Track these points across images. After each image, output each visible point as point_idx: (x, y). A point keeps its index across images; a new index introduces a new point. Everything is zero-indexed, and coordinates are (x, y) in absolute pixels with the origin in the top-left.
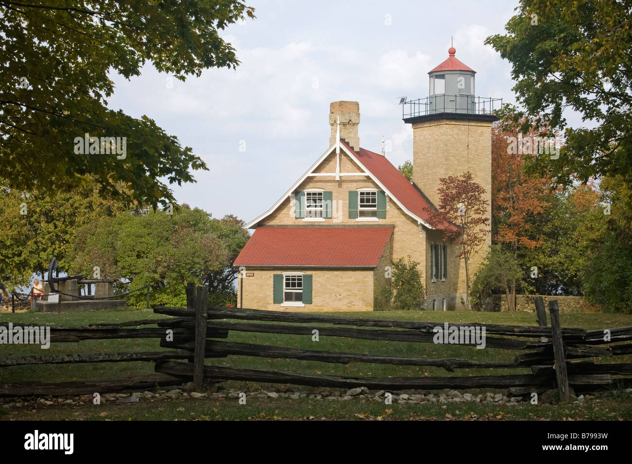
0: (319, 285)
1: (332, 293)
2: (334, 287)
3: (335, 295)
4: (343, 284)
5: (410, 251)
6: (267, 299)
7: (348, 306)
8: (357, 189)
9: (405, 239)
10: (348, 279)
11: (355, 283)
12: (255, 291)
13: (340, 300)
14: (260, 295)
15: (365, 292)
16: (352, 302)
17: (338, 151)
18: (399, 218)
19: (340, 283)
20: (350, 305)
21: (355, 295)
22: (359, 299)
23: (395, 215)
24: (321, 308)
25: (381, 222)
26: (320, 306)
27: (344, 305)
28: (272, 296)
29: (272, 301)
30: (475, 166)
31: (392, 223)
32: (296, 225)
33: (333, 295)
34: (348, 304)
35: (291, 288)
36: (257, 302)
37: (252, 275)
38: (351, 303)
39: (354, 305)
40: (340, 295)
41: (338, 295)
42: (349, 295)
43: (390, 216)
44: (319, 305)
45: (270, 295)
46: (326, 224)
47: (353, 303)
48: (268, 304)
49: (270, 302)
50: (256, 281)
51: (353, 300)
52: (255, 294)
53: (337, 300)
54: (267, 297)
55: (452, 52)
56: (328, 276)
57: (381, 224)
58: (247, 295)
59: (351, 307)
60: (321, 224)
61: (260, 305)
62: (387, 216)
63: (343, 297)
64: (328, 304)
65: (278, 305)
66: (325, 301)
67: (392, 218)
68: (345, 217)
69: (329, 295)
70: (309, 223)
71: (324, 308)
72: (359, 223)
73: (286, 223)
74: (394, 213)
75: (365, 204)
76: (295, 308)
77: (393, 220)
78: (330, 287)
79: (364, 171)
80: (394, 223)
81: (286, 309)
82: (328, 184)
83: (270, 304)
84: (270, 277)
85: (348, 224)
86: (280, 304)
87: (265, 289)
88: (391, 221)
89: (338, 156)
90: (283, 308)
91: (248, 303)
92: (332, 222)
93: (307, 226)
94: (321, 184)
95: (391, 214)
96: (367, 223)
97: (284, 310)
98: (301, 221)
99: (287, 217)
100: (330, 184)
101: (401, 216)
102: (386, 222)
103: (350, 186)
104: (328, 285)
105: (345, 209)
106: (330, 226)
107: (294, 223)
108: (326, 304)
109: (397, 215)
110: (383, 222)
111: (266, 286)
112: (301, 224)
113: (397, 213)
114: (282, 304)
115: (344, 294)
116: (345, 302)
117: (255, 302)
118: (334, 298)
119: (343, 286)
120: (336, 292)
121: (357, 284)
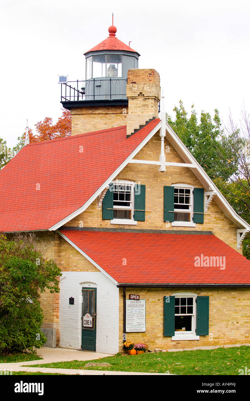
0: (215, 310)
1: (229, 321)
2: (230, 313)
3: (233, 323)
4: (240, 308)
6: (155, 331)
8: (172, 184)
10: (246, 301)
13: (237, 329)
14: (147, 326)
17: (163, 134)
18: (217, 224)
19: (238, 306)
25: (198, 227)
26: (215, 338)
27: (242, 335)
29: (160, 334)
31: (209, 230)
32: (103, 229)
33: (230, 323)
34: (246, 333)
36: (143, 336)
37: (138, 297)
38: (249, 333)
40: (237, 323)
41: (235, 323)
42: (247, 322)
43: (207, 221)
44: (215, 336)
45: (158, 326)
48: (157, 337)
49: (158, 335)
53: (234, 329)
54: (155, 329)
55: (113, 31)
56: (225, 298)
57: (198, 230)
60: (132, 228)
61: (146, 340)
62: (205, 221)
63: (241, 325)
64: (224, 334)
65: (169, 339)
66: (221, 331)
67: (209, 223)
68: (159, 219)
69: (225, 323)
70: (118, 226)
71: (220, 340)
72: (175, 229)
73: (91, 225)
74: (212, 217)
75: (179, 204)
76: (187, 341)
77: (211, 226)
78: (226, 312)
79: (190, 162)
80: (211, 230)
81: (177, 343)
82: (140, 176)
83: (159, 337)
84: (159, 300)
85: (162, 229)
86: (171, 337)
87: (153, 317)
88: (208, 227)
89: (163, 139)
90: (174, 343)
91: (132, 338)
92: (145, 226)
93: (118, 229)
94: (132, 174)
95: (208, 219)
96: (183, 229)
97: (175, 345)
98: (109, 223)
99: (91, 216)
100: (143, 176)
101: (218, 222)
102: (204, 228)
103: (165, 179)
104: (225, 310)
105: (159, 209)
106: (143, 230)
107: (101, 225)
108: (223, 336)
109: (215, 219)
110: (199, 228)
111: (154, 313)
112: (109, 226)
113: (215, 218)
114: (173, 338)
115: (242, 321)
116: (243, 331)
117: (141, 336)
118: (231, 327)
119: (240, 311)
120: (234, 319)
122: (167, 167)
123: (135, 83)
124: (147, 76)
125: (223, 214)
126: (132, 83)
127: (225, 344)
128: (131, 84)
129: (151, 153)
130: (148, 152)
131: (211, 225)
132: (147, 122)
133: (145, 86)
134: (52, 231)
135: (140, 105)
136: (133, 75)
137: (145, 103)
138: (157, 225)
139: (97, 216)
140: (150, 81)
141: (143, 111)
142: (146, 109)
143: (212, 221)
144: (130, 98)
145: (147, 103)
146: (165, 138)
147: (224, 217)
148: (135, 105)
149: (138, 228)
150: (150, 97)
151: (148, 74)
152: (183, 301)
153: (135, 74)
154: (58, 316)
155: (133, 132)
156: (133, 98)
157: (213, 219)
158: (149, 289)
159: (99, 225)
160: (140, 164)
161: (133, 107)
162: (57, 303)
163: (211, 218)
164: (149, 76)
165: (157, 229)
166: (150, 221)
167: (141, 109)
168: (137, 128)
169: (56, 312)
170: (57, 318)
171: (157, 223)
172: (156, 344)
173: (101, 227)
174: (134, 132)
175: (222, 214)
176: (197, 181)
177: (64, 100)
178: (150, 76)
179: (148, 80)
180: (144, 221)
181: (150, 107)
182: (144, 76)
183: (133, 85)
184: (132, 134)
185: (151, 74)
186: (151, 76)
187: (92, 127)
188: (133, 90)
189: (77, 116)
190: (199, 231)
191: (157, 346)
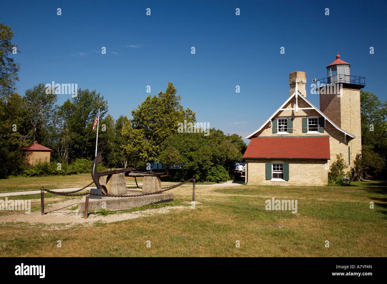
0: (293, 170)
1: (302, 174)
2: (303, 171)
3: (304, 175)
4: (308, 169)
5: (339, 150)
7: (312, 182)
8: (307, 117)
9: (336, 144)
13: (307, 178)
14: (258, 175)
15: (322, 174)
16: (314, 179)
17: (297, 97)
18: (332, 132)
19: (307, 168)
20: (313, 181)
21: (316, 176)
22: (319, 178)
25: (321, 134)
26: (294, 182)
27: (309, 181)
30: (353, 109)
31: (327, 135)
32: (273, 137)
33: (302, 175)
34: (312, 180)
35: (276, 171)
36: (257, 178)
39: (315, 181)
40: (307, 175)
41: (305, 175)
42: (312, 176)
44: (293, 181)
45: (264, 175)
47: (315, 180)
48: (263, 179)
50: (256, 167)
53: (305, 178)
54: (262, 176)
56: (299, 164)
58: (251, 174)
59: (313, 182)
60: (287, 136)
61: (258, 180)
62: (325, 131)
63: (309, 176)
65: (269, 180)
66: (297, 179)
69: (300, 175)
70: (280, 135)
72: (309, 135)
73: (268, 135)
75: (311, 125)
76: (279, 182)
79: (311, 107)
80: (329, 135)
83: (264, 179)
85: (302, 136)
87: (261, 171)
89: (297, 99)
90: (272, 182)
91: (251, 179)
92: (293, 135)
93: (279, 137)
95: (327, 130)
96: (313, 135)
98: (276, 134)
99: (268, 132)
101: (333, 131)
102: (325, 134)
103: (303, 115)
104: (299, 170)
105: (300, 127)
106: (292, 136)
108: (298, 181)
111: (262, 169)
112: (276, 136)
113: (331, 129)
114: (271, 180)
115: (309, 175)
116: (310, 179)
117: (255, 178)
118: (303, 177)
119: (308, 170)
120: (304, 173)
121: (317, 169)
122: (298, 110)
123: (291, 78)
127: (299, 184)
139: (270, 132)
146: (298, 98)
148: (292, 87)
149: (290, 136)
157: (330, 130)
158: (259, 160)
159: (271, 135)
164: (295, 74)
166: (295, 133)
171: (299, 133)
172: (263, 182)
173: (273, 136)
180: (292, 133)
190: (322, 136)
191: (264, 183)
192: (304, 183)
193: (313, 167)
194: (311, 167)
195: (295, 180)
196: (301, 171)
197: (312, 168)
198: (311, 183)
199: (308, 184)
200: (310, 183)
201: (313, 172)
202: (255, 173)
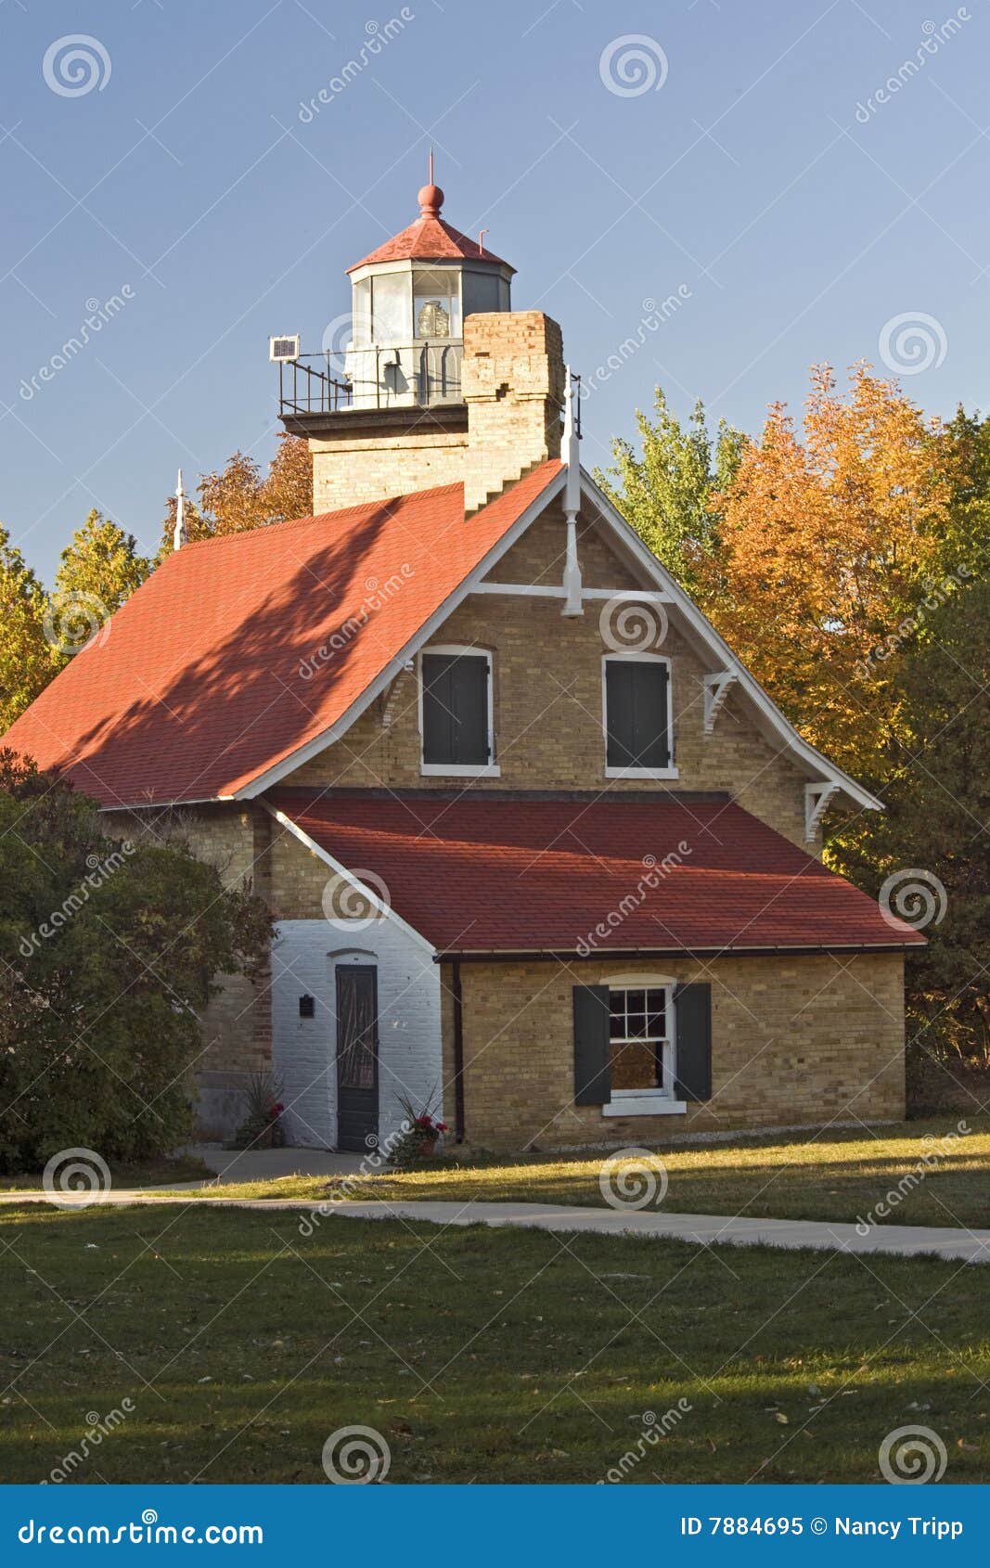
0: (731, 1026)
1: (775, 1055)
2: (780, 1031)
3: (787, 1061)
4: (810, 1017)
6: (551, 1089)
7: (827, 1102)
8: (605, 652)
10: (827, 997)
11: (850, 1009)
12: (508, 1057)
13: (802, 1078)
14: (527, 1076)
15: (878, 1046)
16: (840, 1083)
17: (573, 504)
18: (743, 769)
19: (801, 1012)
20: (831, 1096)
21: (850, 1058)
22: (861, 1070)
23: (729, 757)
24: (737, 1114)
26: (735, 1108)
27: (814, 1096)
28: (570, 1075)
29: (568, 1100)
31: (721, 788)
32: (398, 790)
33: (778, 1061)
34: (826, 1092)
35: (627, 1040)
36: (515, 1104)
38: (836, 1090)
40: (801, 1061)
41: (794, 1061)
42: (829, 1059)
43: (715, 762)
44: (731, 1102)
46: (502, 787)
47: (841, 1089)
49: (562, 1102)
51: (842, 1078)
52: (507, 1070)
53: (792, 1081)
54: (552, 1083)
55: (431, 203)
56: (762, 987)
57: (686, 788)
58: (479, 1077)
59: (835, 1103)
60: (485, 786)
61: (525, 1117)
62: (706, 761)
63: (811, 1066)
64: (763, 1097)
65: (594, 1112)
66: (752, 1086)
67: (720, 767)
68: (566, 759)
69: (766, 1062)
70: (443, 783)
71: (749, 1112)
72: (615, 787)
73: (362, 780)
74: (727, 749)
76: (650, 1119)
77: (724, 775)
78: (767, 1031)
79: (655, 588)
80: (726, 788)
81: (620, 1125)
82: (507, 630)
83: (566, 1105)
84: (561, 998)
85: (578, 788)
86: (600, 1106)
87: (544, 1048)
88: (716, 779)
89: (572, 520)
90: (611, 1125)
91: (482, 1111)
92: (524, 779)
93: (444, 791)
94: (482, 627)
95: (716, 754)
96: (640, 786)
97: (613, 1131)
98: (416, 774)
99: (361, 755)
100: (515, 631)
102: (704, 783)
103: (584, 640)
104: (762, 1025)
105: (568, 730)
106: (520, 793)
107: (391, 779)
108: (756, 1100)
109: (736, 756)
110: (689, 783)
111: (548, 1036)
112: (415, 784)
113: (736, 751)
114: (608, 1110)
115: (815, 1056)
116: (817, 1084)
117: (508, 1104)
118: (783, 1073)
119: (809, 1025)
120: (789, 1049)
121: (853, 1015)
122: (585, 604)
123: (486, 354)
124: (521, 334)
125: (761, 740)
126: (478, 355)
127: (763, 1124)
128: (476, 359)
129: (538, 561)
130: (531, 561)
131: (726, 772)
132: (524, 471)
133: (516, 364)
134: (245, 800)
135: (502, 421)
136: (480, 330)
137: (517, 415)
138: (563, 777)
139: (379, 754)
140: (531, 347)
141: (513, 437)
142: (520, 431)
143: (727, 761)
144: (472, 400)
145: (523, 415)
146: (579, 517)
147: (763, 747)
148: (489, 422)
149: (505, 787)
150: (531, 397)
151: (524, 328)
152: (636, 999)
153: (487, 330)
154: (270, 1052)
155: (484, 500)
156: (480, 399)
157: (731, 756)
158: (531, 965)
159: (386, 780)
160: (506, 598)
161: (483, 427)
162: (264, 1015)
163: (724, 751)
164: (527, 333)
165: (562, 788)
166: (539, 764)
167: (507, 432)
168: (496, 490)
169: (262, 1040)
170: (268, 1058)
171: (560, 771)
172: (556, 1128)
173: (392, 785)
174: (489, 502)
175: (757, 740)
176: (679, 643)
177: (288, 411)
178: (530, 334)
179: (526, 346)
181: (532, 425)
182: (514, 335)
183: (482, 360)
184: (481, 507)
185: (532, 328)
186: (533, 332)
187: (373, 489)
188: (482, 377)
189: (330, 457)
190: (689, 793)
191: (559, 1134)
192: (789, 1111)
193: (835, 1004)
194: (825, 1005)
195: (740, 1097)
196: (772, 1030)
197: (832, 1009)
198: (825, 1108)
199: (808, 1116)
200: (817, 1107)
201: (833, 1036)
202: (504, 1064)
